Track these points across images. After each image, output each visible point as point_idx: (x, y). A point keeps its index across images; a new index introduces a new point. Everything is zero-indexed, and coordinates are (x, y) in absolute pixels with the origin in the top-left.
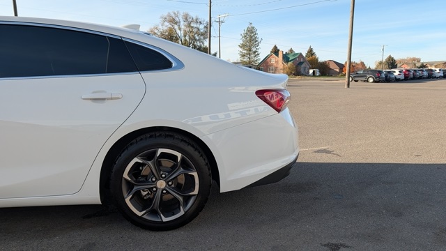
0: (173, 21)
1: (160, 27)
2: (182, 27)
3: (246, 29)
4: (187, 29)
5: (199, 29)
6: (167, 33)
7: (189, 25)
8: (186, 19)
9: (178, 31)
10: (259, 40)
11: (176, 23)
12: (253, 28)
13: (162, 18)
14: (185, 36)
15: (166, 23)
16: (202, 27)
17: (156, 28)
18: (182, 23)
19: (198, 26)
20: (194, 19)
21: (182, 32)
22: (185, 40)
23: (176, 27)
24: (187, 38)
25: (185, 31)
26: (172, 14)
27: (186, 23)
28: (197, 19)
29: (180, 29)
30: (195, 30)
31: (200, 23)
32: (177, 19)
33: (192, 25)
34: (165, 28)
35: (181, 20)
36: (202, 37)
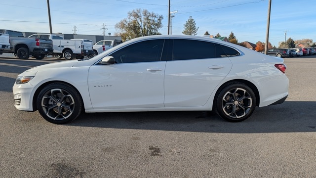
0: (136, 16)
1: (128, 20)
2: (143, 20)
3: (187, 21)
4: (146, 21)
5: (154, 21)
6: (132, 24)
7: (147, 19)
8: (145, 14)
9: (140, 23)
10: (197, 28)
11: (138, 17)
12: (192, 20)
13: (129, 13)
14: (145, 26)
15: (132, 17)
16: (156, 19)
17: (125, 21)
18: (143, 17)
19: (153, 19)
20: (151, 14)
21: (143, 23)
22: (145, 29)
23: (138, 20)
24: (146, 27)
25: (144, 22)
26: (136, 11)
27: (145, 17)
28: (153, 14)
29: (141, 21)
30: (151, 22)
31: (155, 16)
32: (139, 14)
33: (149, 18)
34: (131, 21)
35: (142, 15)
36: (156, 27)
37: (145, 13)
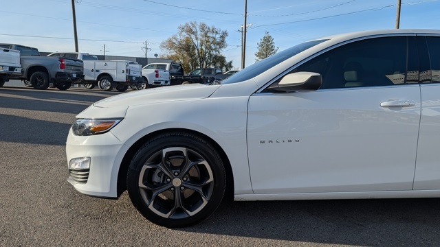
0: (190, 31)
1: (178, 37)
2: (199, 37)
3: (263, 38)
4: (204, 39)
5: (215, 39)
6: (184, 43)
7: (206, 35)
8: (203, 29)
9: (195, 41)
10: (276, 49)
11: (193, 33)
12: (270, 37)
13: (180, 28)
14: (202, 45)
15: (184, 33)
16: (218, 37)
17: (175, 38)
18: (199, 33)
19: (214, 35)
20: (211, 29)
21: (199, 42)
22: (202, 49)
23: (193, 36)
24: (204, 48)
25: (201, 41)
26: (190, 25)
27: (203, 33)
28: (213, 29)
29: (197, 39)
31: (217, 32)
32: (194, 30)
33: (208, 35)
34: (183, 38)
35: (198, 30)
36: (218, 47)
37: (203, 27)
